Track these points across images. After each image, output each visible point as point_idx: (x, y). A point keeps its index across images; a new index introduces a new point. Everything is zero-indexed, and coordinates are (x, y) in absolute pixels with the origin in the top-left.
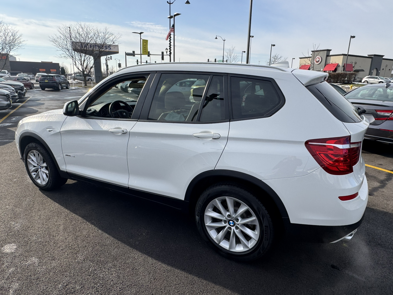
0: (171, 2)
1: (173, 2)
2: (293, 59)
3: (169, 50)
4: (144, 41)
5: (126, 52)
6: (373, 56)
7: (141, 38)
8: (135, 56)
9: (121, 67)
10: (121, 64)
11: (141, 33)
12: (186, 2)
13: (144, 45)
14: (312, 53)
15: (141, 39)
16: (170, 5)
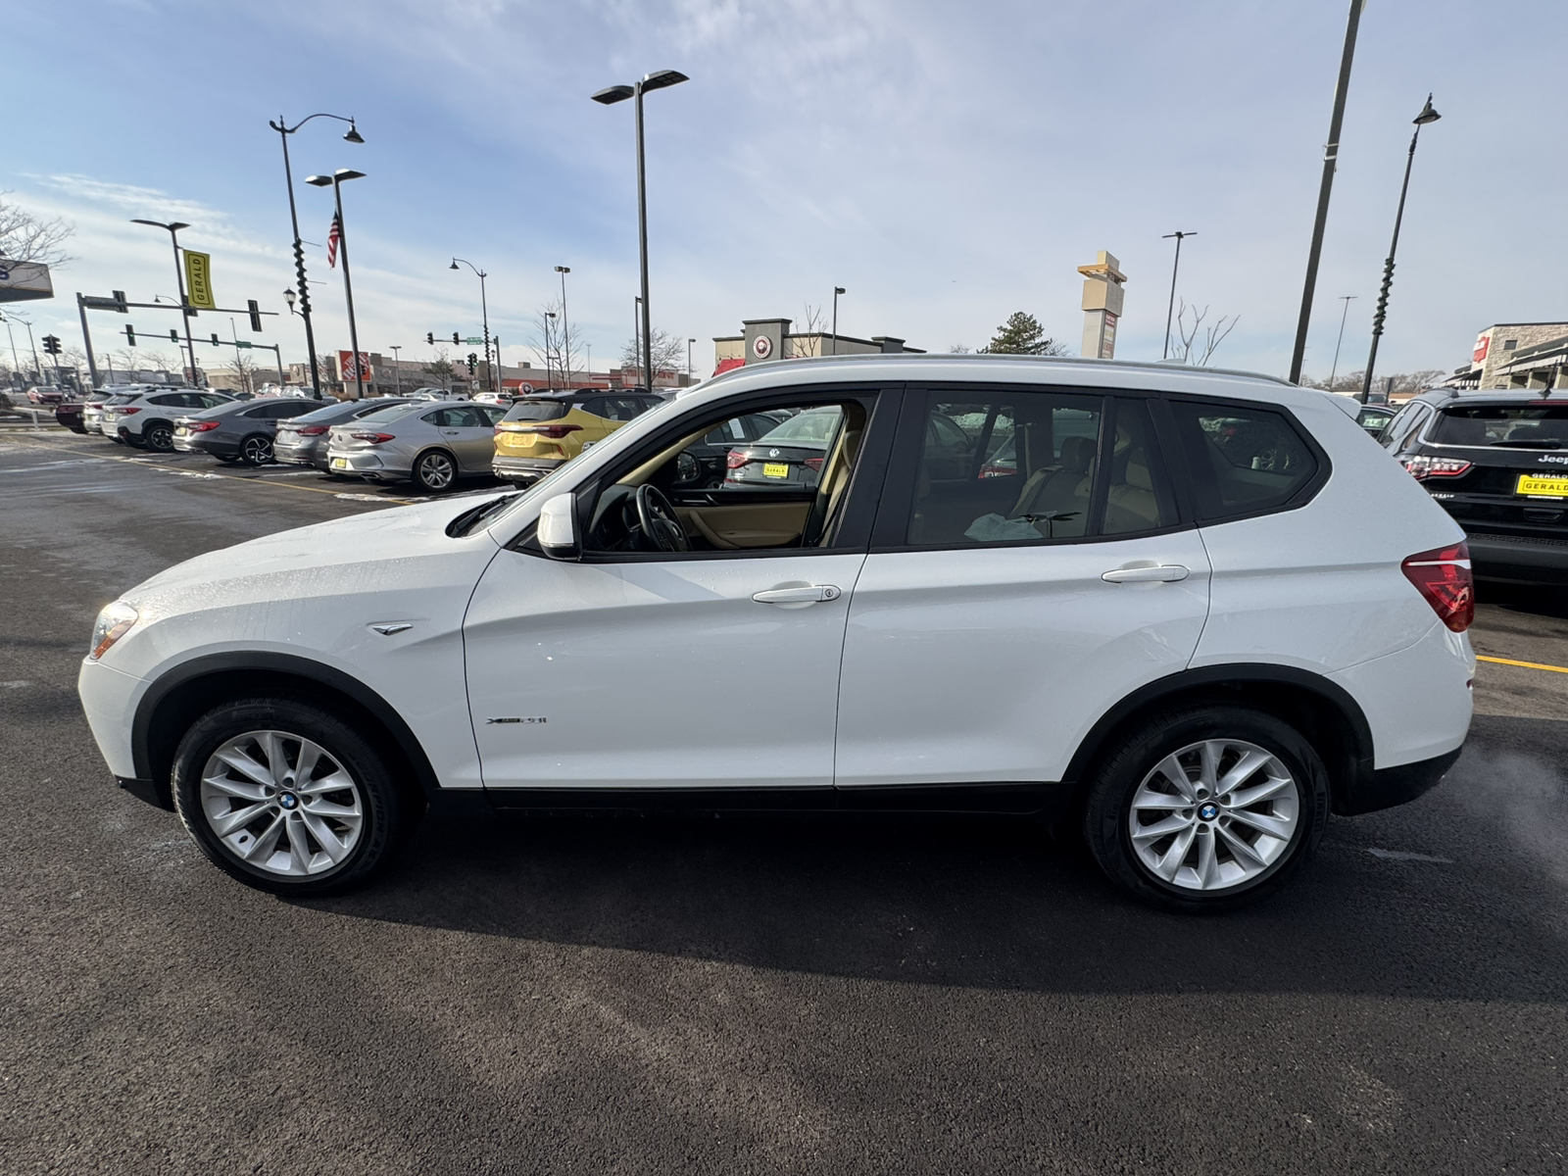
0: (287, 127)
1: (296, 128)
2: (690, 340)
3: (299, 297)
4: (192, 258)
5: (79, 295)
6: (883, 342)
7: (178, 244)
8: (126, 311)
9: (60, 352)
10: (58, 340)
11: (173, 227)
12: (346, 135)
13: (194, 272)
14: (744, 327)
15: (176, 247)
16: (284, 137)
